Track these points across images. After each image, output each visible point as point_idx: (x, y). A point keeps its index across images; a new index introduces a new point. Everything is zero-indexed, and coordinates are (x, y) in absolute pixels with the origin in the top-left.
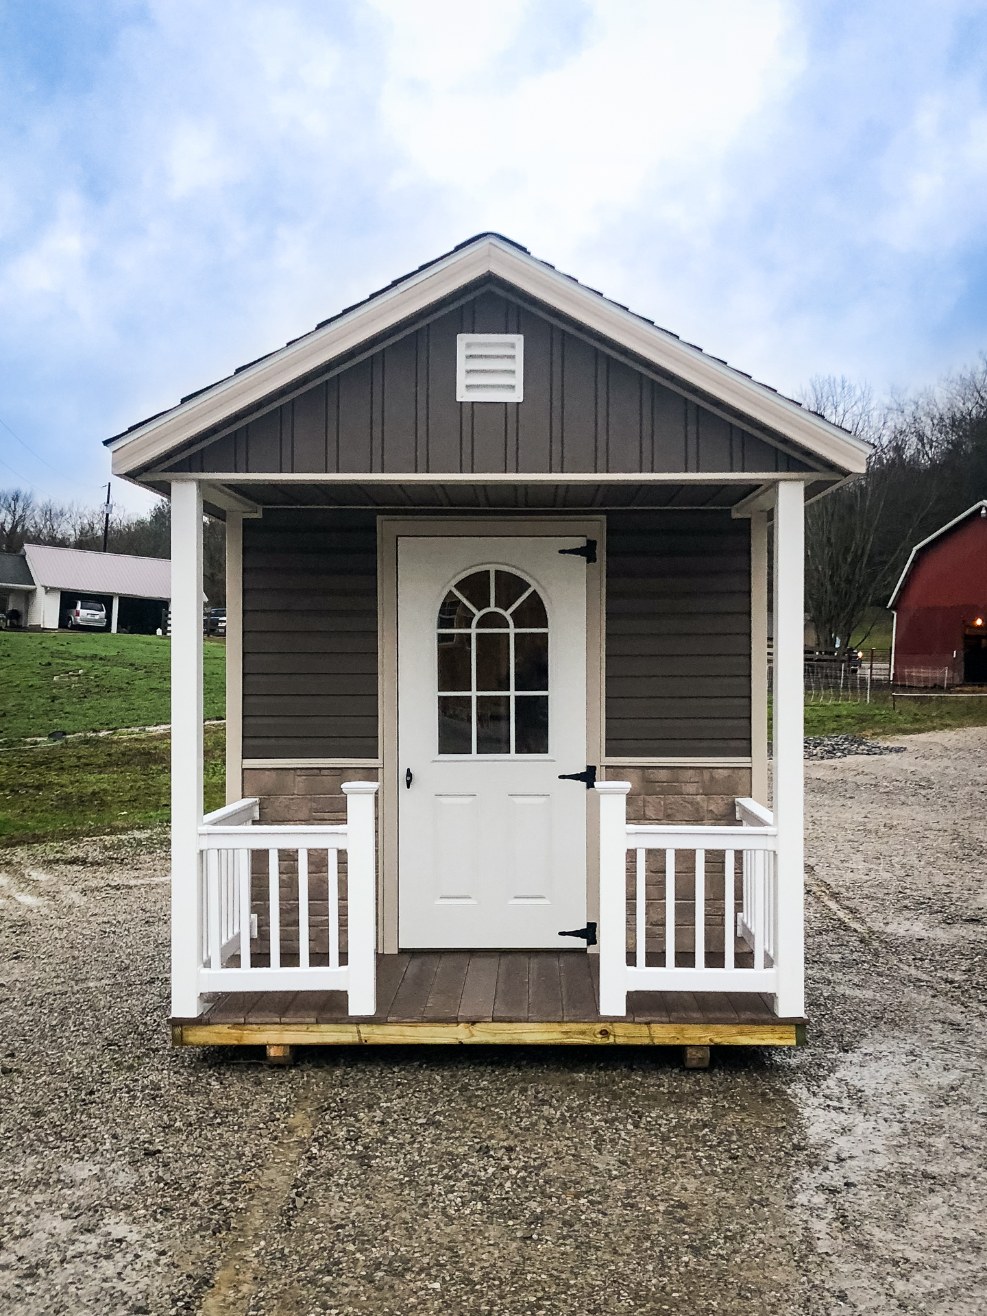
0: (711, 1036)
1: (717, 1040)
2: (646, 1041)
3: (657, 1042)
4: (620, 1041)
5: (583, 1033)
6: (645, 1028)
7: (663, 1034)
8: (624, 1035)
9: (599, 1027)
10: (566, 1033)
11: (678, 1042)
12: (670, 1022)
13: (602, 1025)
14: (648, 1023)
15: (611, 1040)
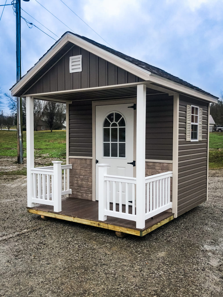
0: (121, 230)
1: (122, 231)
2: (107, 228)
3: (109, 229)
4: (102, 227)
5: (94, 223)
6: (107, 225)
7: (111, 227)
8: (103, 226)
9: (98, 223)
10: (91, 223)
11: (113, 230)
12: (112, 225)
13: (98, 222)
14: (107, 224)
15: (100, 226)
